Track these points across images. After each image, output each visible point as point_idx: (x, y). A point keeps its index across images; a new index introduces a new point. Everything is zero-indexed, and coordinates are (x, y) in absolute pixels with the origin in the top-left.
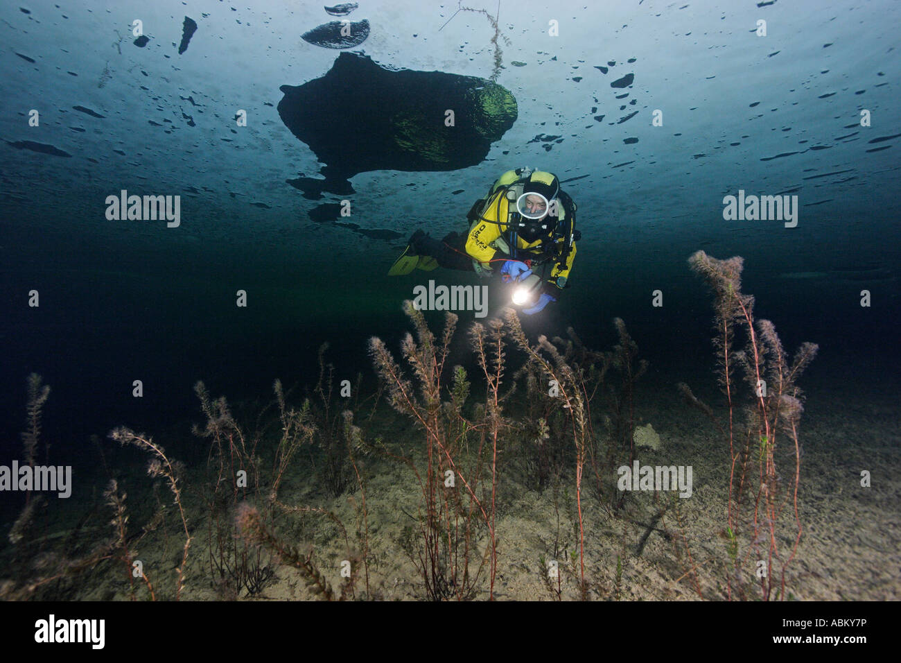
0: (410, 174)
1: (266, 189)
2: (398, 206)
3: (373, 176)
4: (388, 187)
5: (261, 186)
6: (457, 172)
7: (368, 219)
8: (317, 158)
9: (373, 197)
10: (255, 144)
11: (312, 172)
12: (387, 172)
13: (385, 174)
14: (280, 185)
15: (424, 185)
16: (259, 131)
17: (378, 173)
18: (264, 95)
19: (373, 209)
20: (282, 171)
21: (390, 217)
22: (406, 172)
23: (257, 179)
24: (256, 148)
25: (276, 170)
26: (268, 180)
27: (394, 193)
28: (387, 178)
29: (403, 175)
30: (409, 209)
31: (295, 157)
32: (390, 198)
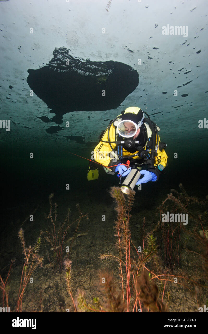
0: (88, 112)
1: (28, 120)
2: (82, 127)
3: (72, 114)
4: (78, 119)
5: (25, 119)
6: (107, 111)
7: (70, 132)
8: (47, 106)
9: (72, 123)
10: (21, 100)
11: (46, 113)
12: (78, 112)
13: (77, 113)
14: (33, 118)
15: (93, 117)
16: (21, 94)
17: (74, 113)
18: (21, 75)
19: (72, 128)
20: (33, 113)
21: (79, 131)
22: (86, 112)
23: (24, 116)
24: (21, 102)
25: (31, 112)
26: (28, 117)
27: (80, 121)
28: (78, 115)
29: (85, 113)
30: (86, 128)
31: (38, 106)
32: (79, 123)
